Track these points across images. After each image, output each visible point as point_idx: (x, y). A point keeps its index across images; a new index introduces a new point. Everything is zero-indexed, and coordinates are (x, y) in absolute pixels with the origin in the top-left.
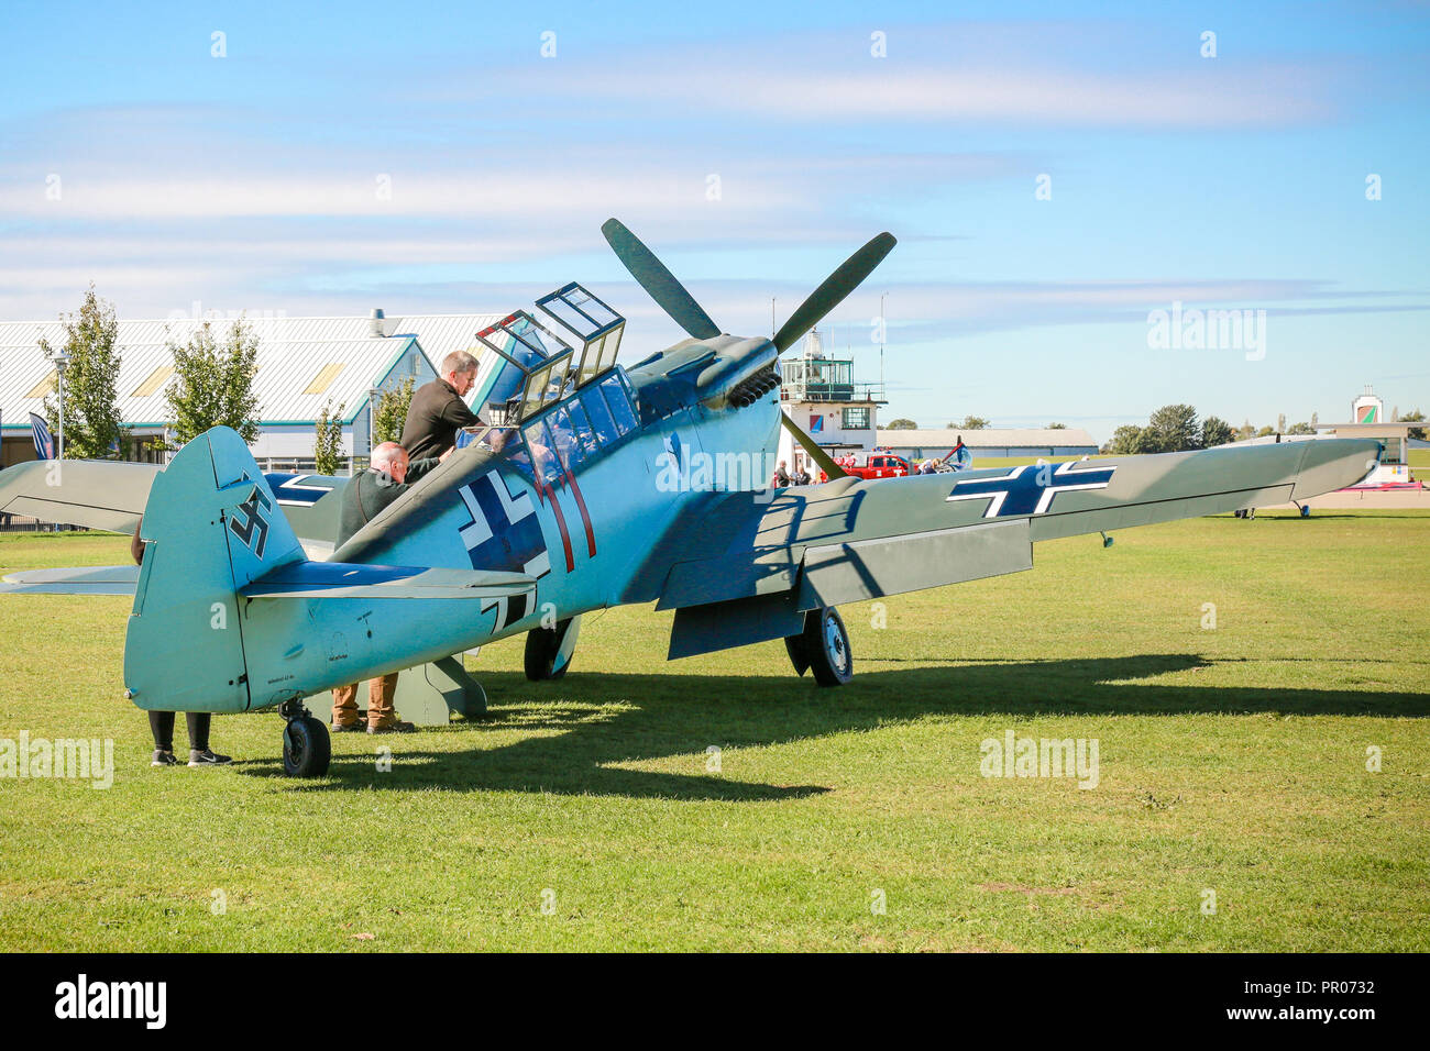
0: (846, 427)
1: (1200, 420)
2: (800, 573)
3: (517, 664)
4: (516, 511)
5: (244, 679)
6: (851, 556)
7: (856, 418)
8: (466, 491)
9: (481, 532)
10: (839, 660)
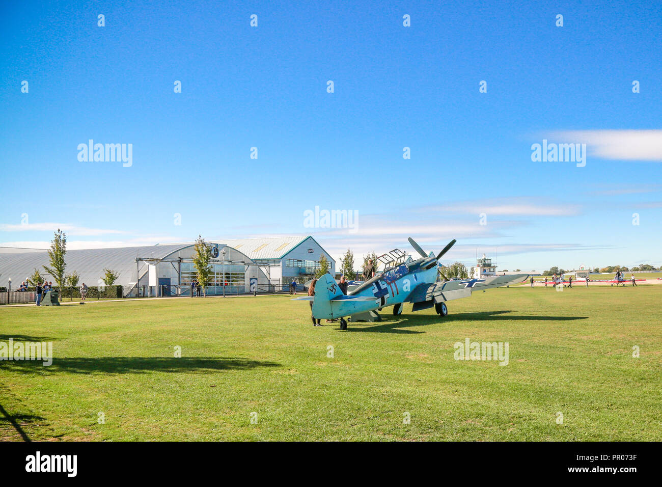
0: (490, 271)
1: (559, 269)
2: (433, 297)
3: (392, 313)
4: (383, 287)
5: (332, 314)
6: (442, 294)
7: (492, 270)
8: (374, 284)
9: (376, 290)
10: (445, 312)
